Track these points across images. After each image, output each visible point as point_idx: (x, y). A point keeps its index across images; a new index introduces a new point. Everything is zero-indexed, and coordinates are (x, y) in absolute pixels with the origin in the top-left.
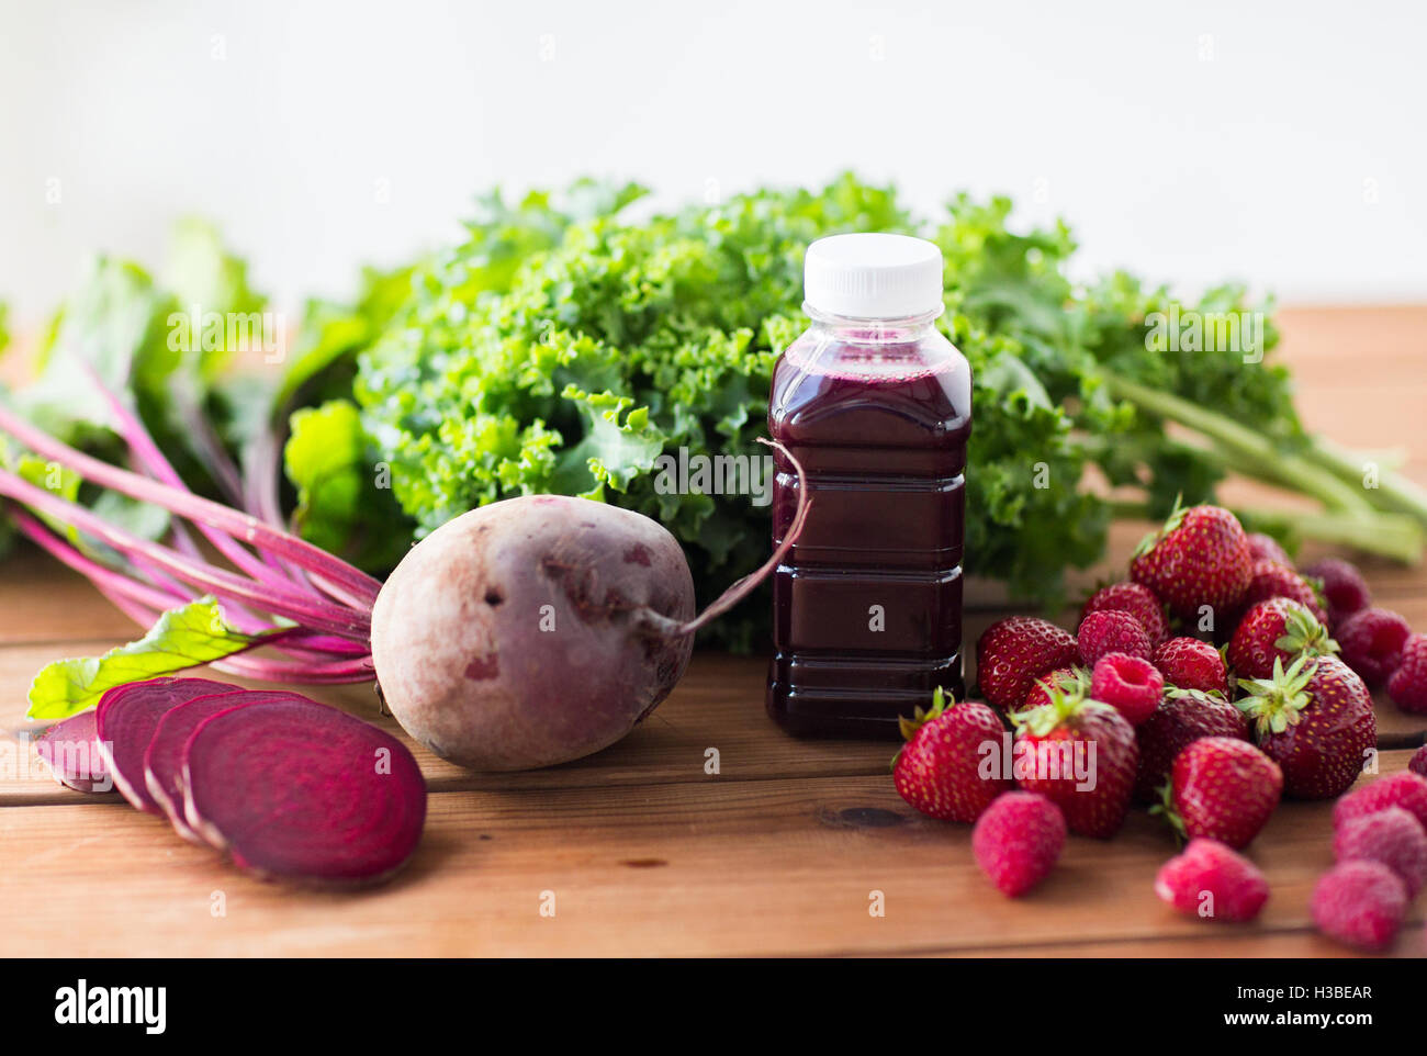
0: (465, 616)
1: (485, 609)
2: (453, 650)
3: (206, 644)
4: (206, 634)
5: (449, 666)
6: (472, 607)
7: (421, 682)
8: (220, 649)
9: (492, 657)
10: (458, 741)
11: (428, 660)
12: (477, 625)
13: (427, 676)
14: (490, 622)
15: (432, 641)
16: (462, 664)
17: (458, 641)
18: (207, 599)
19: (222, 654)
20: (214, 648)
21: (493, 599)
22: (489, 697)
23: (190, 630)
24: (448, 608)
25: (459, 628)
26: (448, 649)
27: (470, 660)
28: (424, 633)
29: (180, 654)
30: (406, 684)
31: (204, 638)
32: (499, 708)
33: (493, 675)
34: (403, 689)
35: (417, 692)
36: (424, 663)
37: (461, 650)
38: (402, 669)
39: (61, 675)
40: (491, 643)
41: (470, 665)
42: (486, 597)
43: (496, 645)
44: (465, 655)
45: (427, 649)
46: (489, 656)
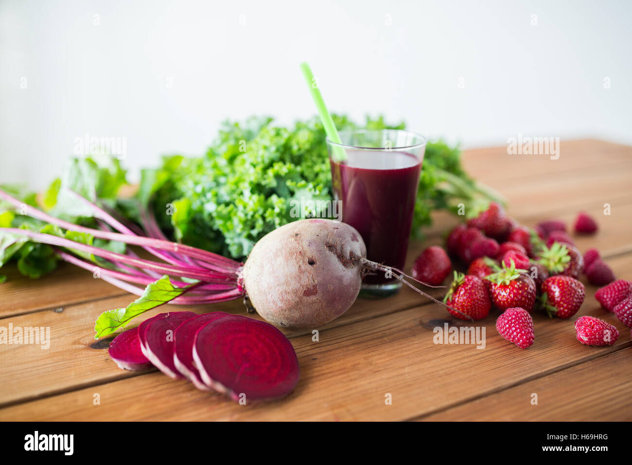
0: (301, 271)
1: (309, 267)
2: (297, 286)
3: (167, 295)
4: (167, 291)
5: (295, 292)
6: (303, 268)
7: (282, 301)
8: (173, 296)
9: (315, 286)
10: (296, 321)
12: (307, 274)
13: (285, 297)
14: (312, 272)
15: (287, 283)
16: (302, 291)
17: (299, 282)
18: (165, 277)
19: (173, 297)
20: (170, 295)
21: (312, 263)
22: (313, 303)
23: (160, 290)
24: (292, 268)
25: (299, 277)
26: (294, 285)
27: (305, 289)
28: (283, 280)
29: (158, 301)
30: (274, 302)
31: (165, 292)
32: (317, 306)
33: (315, 293)
34: (272, 304)
35: (280, 304)
36: (284, 292)
37: (301, 285)
38: (272, 296)
39: (107, 318)
40: (314, 281)
41: (305, 291)
42: (308, 262)
43: (316, 281)
44: (303, 287)
45: (285, 287)
46: (314, 286)
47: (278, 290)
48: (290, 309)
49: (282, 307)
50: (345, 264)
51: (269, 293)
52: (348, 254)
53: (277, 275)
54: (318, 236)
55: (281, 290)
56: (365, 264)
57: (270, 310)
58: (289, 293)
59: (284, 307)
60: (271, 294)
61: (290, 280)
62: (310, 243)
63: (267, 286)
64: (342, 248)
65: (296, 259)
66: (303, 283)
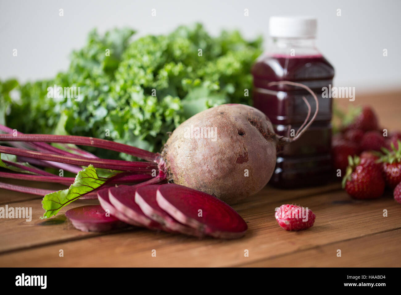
0: (234, 141)
1: (240, 137)
2: (231, 154)
3: (95, 182)
4: (94, 178)
5: (230, 160)
6: (235, 138)
7: (217, 169)
11: (221, 159)
12: (238, 143)
13: (221, 165)
14: (243, 142)
15: (222, 152)
16: (235, 158)
17: (233, 150)
21: (241, 134)
24: (225, 139)
25: (232, 145)
26: (228, 153)
27: (238, 156)
28: (218, 150)
30: (209, 172)
31: (93, 180)
33: (246, 161)
34: (207, 174)
35: (215, 173)
36: (219, 161)
37: (234, 153)
38: (208, 166)
39: (49, 200)
40: (245, 149)
41: (238, 158)
42: (238, 133)
43: (247, 149)
44: (236, 155)
45: (220, 156)
46: (245, 153)
47: (214, 160)
48: (224, 177)
49: (217, 175)
50: (266, 137)
51: (205, 164)
52: (266, 131)
53: (212, 146)
54: (240, 113)
55: (217, 159)
56: (280, 140)
57: (205, 181)
58: (224, 161)
59: (219, 176)
60: (206, 165)
61: (224, 148)
62: (236, 118)
63: (202, 157)
64: (261, 124)
65: (227, 131)
66: (236, 151)
